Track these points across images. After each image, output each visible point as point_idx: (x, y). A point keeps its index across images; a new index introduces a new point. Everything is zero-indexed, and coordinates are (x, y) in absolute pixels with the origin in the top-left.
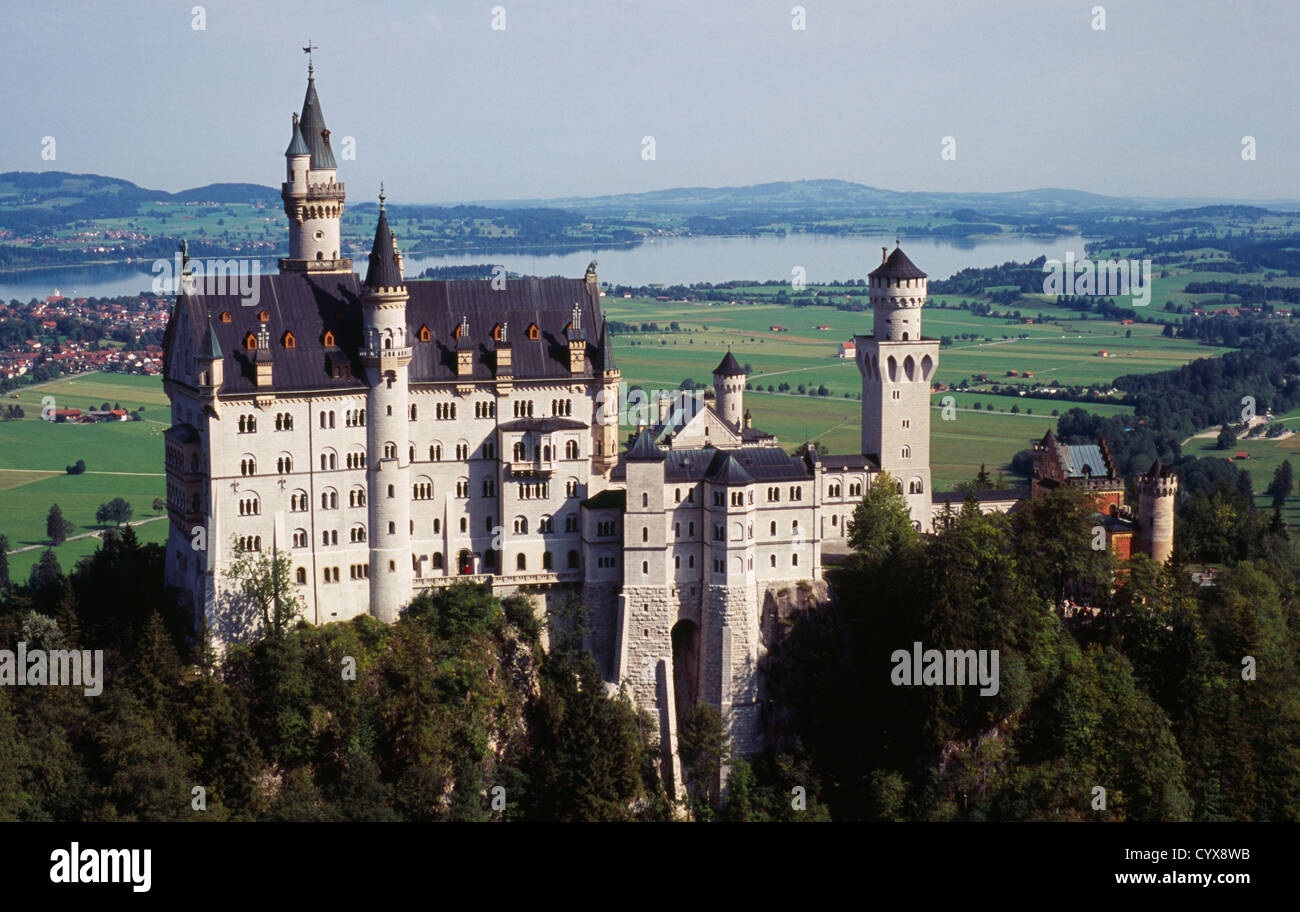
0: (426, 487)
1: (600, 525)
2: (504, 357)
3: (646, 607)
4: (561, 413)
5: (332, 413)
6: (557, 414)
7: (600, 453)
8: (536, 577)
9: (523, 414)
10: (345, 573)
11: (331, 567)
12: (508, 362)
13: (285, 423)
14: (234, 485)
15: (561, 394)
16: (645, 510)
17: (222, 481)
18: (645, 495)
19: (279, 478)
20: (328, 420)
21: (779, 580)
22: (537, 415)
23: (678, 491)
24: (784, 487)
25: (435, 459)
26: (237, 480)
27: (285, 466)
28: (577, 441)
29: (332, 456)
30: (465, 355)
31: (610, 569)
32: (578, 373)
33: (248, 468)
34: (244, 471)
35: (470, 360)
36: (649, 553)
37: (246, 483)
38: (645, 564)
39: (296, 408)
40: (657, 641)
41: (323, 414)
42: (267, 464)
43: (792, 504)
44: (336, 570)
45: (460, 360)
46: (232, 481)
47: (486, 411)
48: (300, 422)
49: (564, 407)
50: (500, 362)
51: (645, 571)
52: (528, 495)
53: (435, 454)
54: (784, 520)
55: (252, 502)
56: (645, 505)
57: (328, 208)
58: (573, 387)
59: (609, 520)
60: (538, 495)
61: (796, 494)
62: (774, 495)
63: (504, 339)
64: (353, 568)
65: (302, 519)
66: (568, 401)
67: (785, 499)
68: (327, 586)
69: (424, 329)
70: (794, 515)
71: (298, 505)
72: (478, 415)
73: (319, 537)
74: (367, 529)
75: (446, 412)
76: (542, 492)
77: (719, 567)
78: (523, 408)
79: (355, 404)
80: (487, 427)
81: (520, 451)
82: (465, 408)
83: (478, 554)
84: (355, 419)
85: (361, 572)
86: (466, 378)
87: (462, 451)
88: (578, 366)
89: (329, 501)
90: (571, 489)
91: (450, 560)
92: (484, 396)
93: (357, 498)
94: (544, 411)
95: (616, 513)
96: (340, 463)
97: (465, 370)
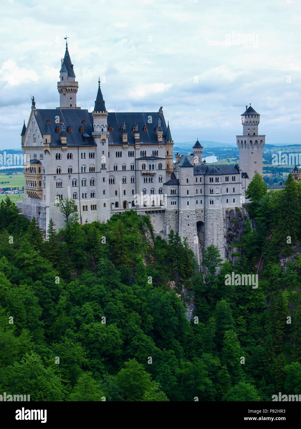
0: (113, 179)
1: (171, 190)
2: (137, 136)
3: (188, 216)
4: (155, 155)
5: (85, 153)
6: (154, 155)
7: (168, 168)
8: (150, 208)
9: (143, 155)
10: (89, 208)
11: (85, 205)
12: (138, 138)
13: (70, 156)
14: (55, 177)
15: (155, 148)
16: (187, 184)
17: (51, 175)
18: (187, 179)
19: (68, 175)
20: (83, 156)
21: (229, 207)
22: (147, 155)
23: (197, 178)
24: (230, 177)
25: (116, 170)
26: (56, 176)
27: (70, 171)
28: (162, 163)
29: (85, 168)
30: (125, 135)
31: (174, 205)
32: (160, 142)
33: (59, 171)
34: (57, 173)
35: (126, 137)
36: (189, 199)
37: (58, 177)
38: (188, 202)
39: (74, 152)
40: (193, 228)
41: (82, 153)
42: (64, 170)
43: (233, 182)
44: (86, 206)
45: (124, 137)
46: (54, 176)
47: (131, 154)
48: (75, 156)
49: (155, 153)
50: (136, 138)
51: (188, 205)
52: (147, 182)
53: (116, 168)
54: (230, 187)
55: (60, 182)
56: (187, 182)
57: (74, 89)
58: (159, 146)
59: (174, 189)
60: (150, 181)
61: (234, 179)
62: (227, 179)
63: (137, 130)
64: (91, 206)
65: (76, 189)
66: (157, 151)
67: (230, 181)
68: (84, 212)
69: (111, 127)
70: (234, 186)
71: (74, 184)
72: (129, 155)
73: (81, 195)
74: (96, 193)
75: (119, 155)
76: (151, 181)
77: (212, 202)
78: (143, 153)
79: (92, 151)
80: (132, 159)
81: (144, 167)
82: (125, 153)
83: (130, 203)
84: (92, 156)
85: (94, 207)
86: (126, 143)
87: (124, 168)
88: (160, 139)
89: (84, 183)
90: (160, 179)
91: (121, 204)
92: (131, 149)
93: (92, 183)
94: (149, 154)
95: (176, 186)
96: (87, 170)
97: (125, 140)
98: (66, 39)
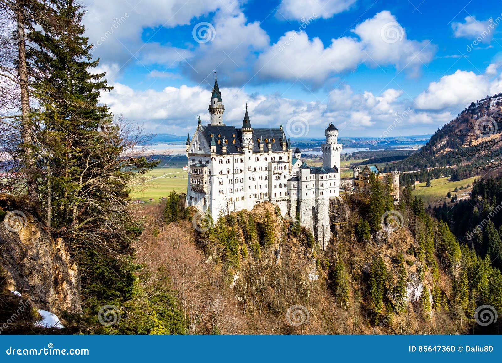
0: (253, 177)
1: (293, 185)
3: (307, 203)
5: (238, 159)
6: (280, 160)
7: (289, 168)
9: (273, 160)
10: (240, 199)
12: (271, 147)
13: (228, 162)
15: (280, 155)
16: (306, 181)
17: (215, 176)
18: (306, 177)
19: (227, 175)
20: (236, 161)
21: (332, 196)
23: (311, 176)
24: (332, 175)
25: (255, 171)
27: (228, 172)
28: (286, 165)
29: (237, 169)
30: (262, 145)
31: (295, 195)
32: (284, 150)
33: (221, 173)
35: (263, 147)
36: (307, 191)
37: (221, 176)
38: (306, 193)
39: (230, 158)
40: (309, 212)
41: (236, 159)
42: (224, 172)
43: (334, 178)
44: (238, 198)
45: (261, 147)
46: (218, 176)
47: (265, 159)
48: (231, 161)
49: (281, 158)
50: (269, 147)
51: (307, 195)
52: (277, 179)
53: (255, 169)
54: (332, 182)
55: (221, 181)
56: (306, 179)
57: (222, 111)
58: (283, 153)
59: (296, 184)
62: (330, 176)
63: (269, 142)
64: (241, 197)
65: (231, 186)
66: (282, 156)
67: (332, 177)
68: (237, 202)
70: (334, 181)
71: (230, 182)
73: (235, 190)
74: (244, 188)
75: (257, 159)
76: (279, 178)
77: (322, 193)
78: (273, 158)
79: (241, 157)
80: (266, 163)
81: (275, 168)
82: (261, 158)
83: (264, 194)
84: (242, 161)
85: (243, 198)
86: (262, 151)
87: (261, 169)
88: (284, 148)
89: (236, 181)
90: (285, 177)
91: (258, 195)
92: (265, 155)
93: (242, 180)
94: (277, 159)
95: (297, 182)
96: (239, 171)
97: (262, 149)
98: (215, 73)
